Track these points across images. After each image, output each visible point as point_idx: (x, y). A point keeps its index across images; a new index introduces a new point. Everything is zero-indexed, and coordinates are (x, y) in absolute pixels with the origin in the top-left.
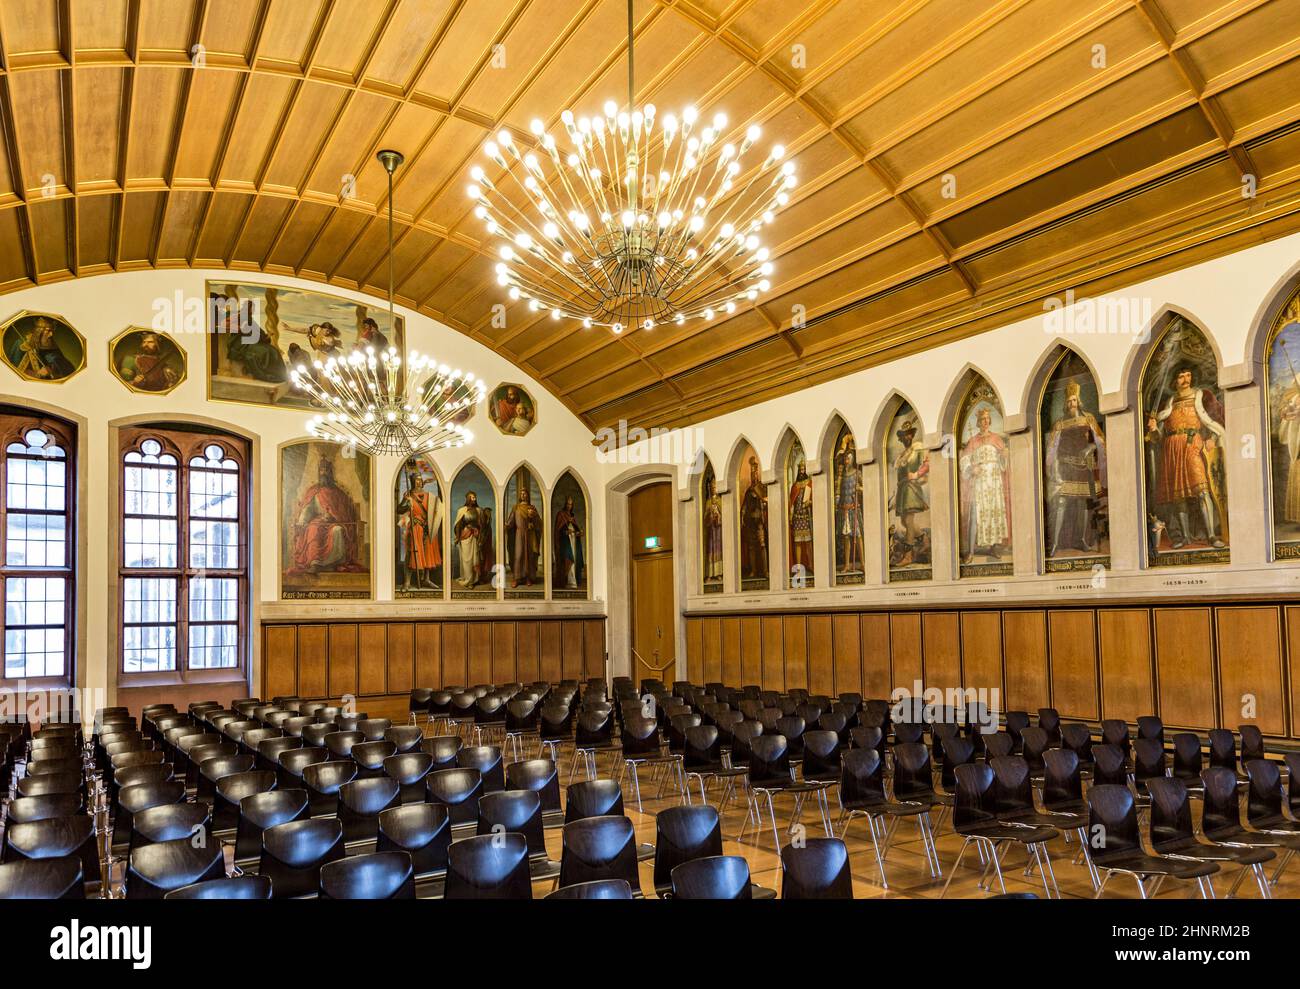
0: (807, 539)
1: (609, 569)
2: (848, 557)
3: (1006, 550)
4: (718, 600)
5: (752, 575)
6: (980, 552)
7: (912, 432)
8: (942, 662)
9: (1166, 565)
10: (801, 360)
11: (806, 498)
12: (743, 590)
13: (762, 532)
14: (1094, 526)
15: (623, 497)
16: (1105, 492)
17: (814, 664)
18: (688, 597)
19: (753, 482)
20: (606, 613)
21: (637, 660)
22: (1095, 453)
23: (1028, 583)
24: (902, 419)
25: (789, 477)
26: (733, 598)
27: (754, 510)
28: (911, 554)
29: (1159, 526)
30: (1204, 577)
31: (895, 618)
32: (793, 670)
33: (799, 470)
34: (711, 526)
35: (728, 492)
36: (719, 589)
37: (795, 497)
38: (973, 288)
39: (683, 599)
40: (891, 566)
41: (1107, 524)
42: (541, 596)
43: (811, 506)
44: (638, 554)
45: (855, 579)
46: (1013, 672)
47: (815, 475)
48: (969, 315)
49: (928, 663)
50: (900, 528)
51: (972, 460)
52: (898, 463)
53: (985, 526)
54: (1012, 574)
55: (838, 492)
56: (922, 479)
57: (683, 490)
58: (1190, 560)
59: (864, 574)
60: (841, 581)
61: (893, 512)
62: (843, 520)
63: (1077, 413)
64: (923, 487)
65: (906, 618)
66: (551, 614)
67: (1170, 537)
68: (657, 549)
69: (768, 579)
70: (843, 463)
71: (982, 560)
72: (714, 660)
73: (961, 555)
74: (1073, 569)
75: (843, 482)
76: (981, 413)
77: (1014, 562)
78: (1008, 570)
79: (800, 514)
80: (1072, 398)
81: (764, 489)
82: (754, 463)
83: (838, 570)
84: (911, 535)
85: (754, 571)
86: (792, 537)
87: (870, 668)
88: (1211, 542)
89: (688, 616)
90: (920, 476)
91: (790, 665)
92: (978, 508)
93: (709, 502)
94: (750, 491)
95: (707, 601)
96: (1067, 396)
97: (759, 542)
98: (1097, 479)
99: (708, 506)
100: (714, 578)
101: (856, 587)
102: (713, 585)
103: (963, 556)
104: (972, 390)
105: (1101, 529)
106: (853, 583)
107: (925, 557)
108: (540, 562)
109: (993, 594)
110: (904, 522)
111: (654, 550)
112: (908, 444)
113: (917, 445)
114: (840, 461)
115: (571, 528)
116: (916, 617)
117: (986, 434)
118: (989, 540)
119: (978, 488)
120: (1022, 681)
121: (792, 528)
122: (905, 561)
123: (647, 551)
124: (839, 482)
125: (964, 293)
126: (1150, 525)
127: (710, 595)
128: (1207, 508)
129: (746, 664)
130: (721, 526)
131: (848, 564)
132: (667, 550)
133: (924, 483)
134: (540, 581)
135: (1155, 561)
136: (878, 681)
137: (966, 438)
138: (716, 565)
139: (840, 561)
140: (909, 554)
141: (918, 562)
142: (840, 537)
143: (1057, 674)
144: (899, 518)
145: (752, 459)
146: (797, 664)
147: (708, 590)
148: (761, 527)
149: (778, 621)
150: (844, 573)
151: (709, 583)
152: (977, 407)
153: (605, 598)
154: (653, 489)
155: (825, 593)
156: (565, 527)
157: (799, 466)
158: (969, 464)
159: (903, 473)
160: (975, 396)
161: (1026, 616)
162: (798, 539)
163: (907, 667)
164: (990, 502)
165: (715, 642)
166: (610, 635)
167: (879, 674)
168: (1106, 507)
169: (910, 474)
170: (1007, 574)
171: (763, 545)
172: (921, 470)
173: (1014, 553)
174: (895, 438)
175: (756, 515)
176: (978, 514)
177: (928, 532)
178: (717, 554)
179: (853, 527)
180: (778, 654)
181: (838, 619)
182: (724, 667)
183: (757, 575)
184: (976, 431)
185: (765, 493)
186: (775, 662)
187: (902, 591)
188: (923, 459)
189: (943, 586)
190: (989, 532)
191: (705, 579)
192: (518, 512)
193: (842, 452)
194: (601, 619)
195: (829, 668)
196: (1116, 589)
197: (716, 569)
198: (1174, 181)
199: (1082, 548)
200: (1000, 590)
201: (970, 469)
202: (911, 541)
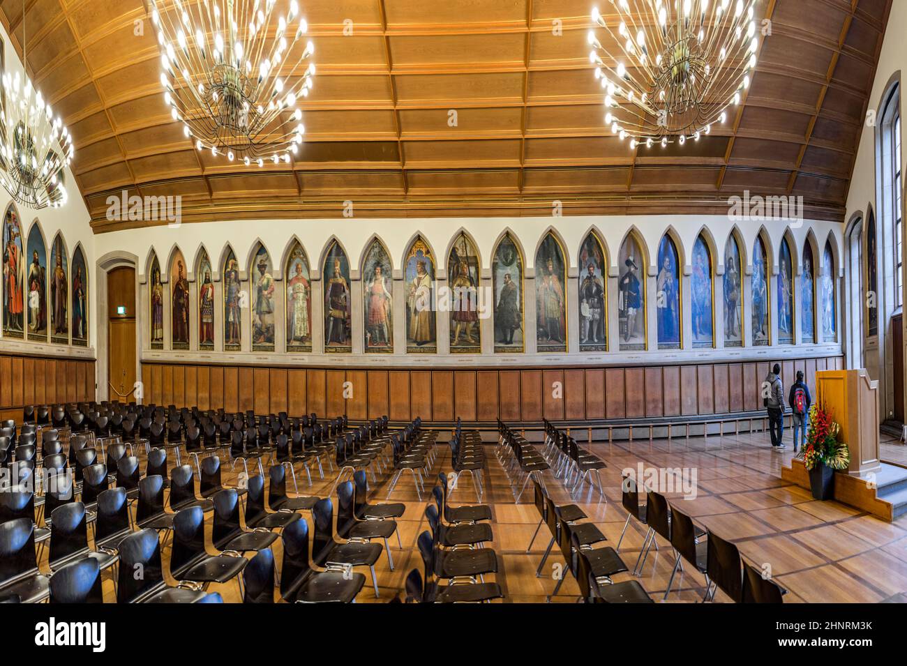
0: (210, 321)
1: (98, 326)
2: (232, 335)
3: (308, 339)
4: (160, 354)
5: (179, 340)
6: (296, 339)
7: (264, 266)
8: (279, 394)
9: (371, 352)
10: (211, 200)
11: (209, 295)
12: (174, 349)
13: (184, 313)
14: (345, 333)
15: (104, 272)
16: (349, 317)
17: (213, 395)
18: (143, 351)
19: (180, 278)
20: (96, 357)
21: (111, 390)
22: (345, 297)
23: (318, 356)
24: (259, 258)
25: (201, 279)
26: (168, 353)
27: (180, 298)
28: (264, 336)
29: (369, 335)
30: (385, 358)
31: (256, 371)
32: (202, 398)
33: (206, 276)
34: (156, 304)
35: (167, 283)
36: (161, 347)
37: (203, 293)
38: (300, 191)
39: (141, 352)
40: (254, 342)
41: (350, 332)
42: (66, 342)
43: (212, 301)
44: (113, 318)
45: (235, 348)
46: (311, 398)
47: (215, 281)
48: (296, 206)
49: (272, 395)
50: (258, 321)
51: (293, 290)
52: (258, 283)
53: (299, 327)
54: (311, 352)
55: (227, 295)
56: (269, 296)
57: (141, 276)
58: (380, 351)
59: (240, 346)
60: (227, 348)
61: (255, 312)
62: (229, 313)
63: (338, 276)
64: (270, 300)
65: (262, 371)
66: (71, 355)
67: (373, 340)
68: (125, 316)
69: (188, 343)
70: (229, 277)
71: (297, 344)
72: (158, 391)
73: (287, 340)
74: (336, 352)
75: (229, 289)
76: (297, 265)
77: (313, 345)
78: (309, 349)
79: (207, 306)
80: (337, 268)
81: (187, 284)
82: (181, 266)
83: (226, 342)
84: (263, 327)
85: (180, 338)
86: (201, 319)
87: (243, 397)
88: (386, 344)
89: (143, 363)
90: (268, 294)
91: (200, 395)
92: (296, 316)
93: (155, 287)
94: (178, 284)
95: (154, 354)
96: (335, 266)
97: (183, 319)
98: (346, 310)
99: (154, 289)
100: (157, 339)
101: (237, 352)
102: (157, 344)
103: (288, 341)
104: (294, 250)
105: (347, 334)
106: (234, 350)
107: (270, 339)
108: (66, 317)
109: (302, 361)
110: (260, 318)
111: (122, 316)
112: (263, 273)
113: (267, 275)
114: (227, 275)
115: (80, 292)
116: (267, 371)
117: (300, 277)
118: (300, 334)
119: (296, 305)
120: (314, 403)
121: (201, 313)
122: (260, 340)
123: (118, 316)
124: (227, 288)
125: (294, 192)
126: (366, 334)
127: (154, 350)
128: (385, 330)
129: (176, 394)
130: (162, 305)
131: (231, 339)
132: (131, 317)
133: (270, 298)
134: (66, 331)
135: (367, 350)
136: (246, 404)
137: (291, 277)
138: (158, 331)
139: (227, 337)
140: (262, 337)
141: (267, 342)
142: (227, 323)
143: (330, 400)
144: (258, 316)
145: (179, 262)
146: (204, 395)
147: (154, 346)
148: (184, 309)
149: (194, 369)
150: (229, 344)
151: (155, 342)
152: (297, 260)
153: (95, 347)
154: (122, 270)
155: (219, 354)
156: (78, 290)
157: (206, 274)
158: (292, 292)
159: (260, 290)
160: (295, 254)
161: (317, 372)
162: (205, 321)
163: (262, 396)
164: (301, 313)
165: (158, 379)
166: (98, 372)
167: (247, 400)
168: (350, 324)
169: (264, 291)
170: (308, 351)
171: (185, 321)
172: (269, 290)
173: (313, 341)
174: (256, 269)
175: (182, 301)
176: (296, 320)
177: (273, 326)
178: (159, 323)
179: (234, 318)
180: (194, 388)
181: (227, 370)
182: (163, 396)
183: (181, 340)
184: (295, 274)
185: (187, 288)
186: (191, 393)
187: (259, 357)
188: (270, 284)
189: (279, 355)
190: (300, 330)
191: (152, 340)
192: (57, 274)
193: (228, 270)
194: (93, 361)
195: (222, 397)
196: (353, 362)
197: (158, 334)
198: (382, 173)
199: (340, 342)
200: (304, 359)
201: (292, 295)
202: (264, 330)
